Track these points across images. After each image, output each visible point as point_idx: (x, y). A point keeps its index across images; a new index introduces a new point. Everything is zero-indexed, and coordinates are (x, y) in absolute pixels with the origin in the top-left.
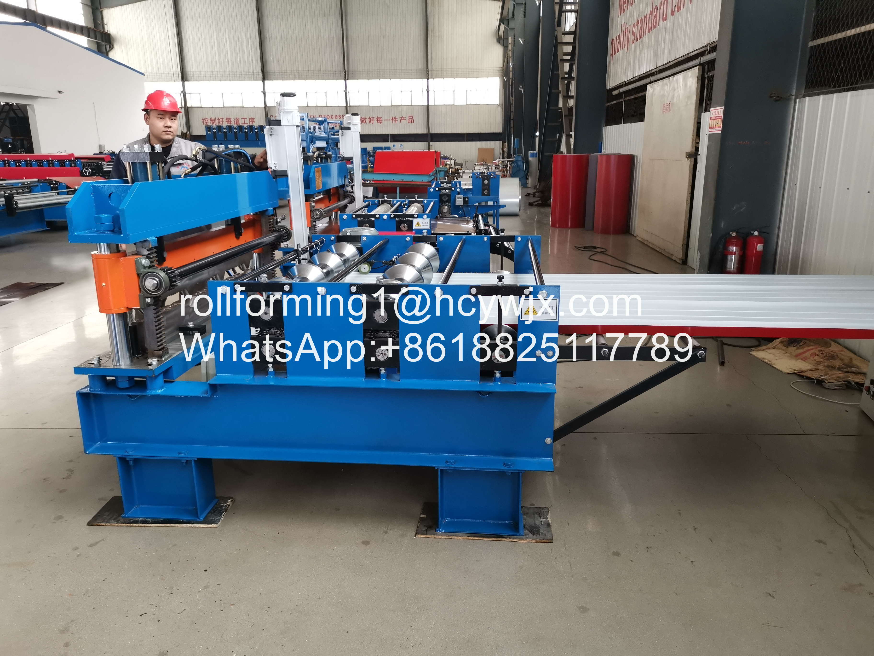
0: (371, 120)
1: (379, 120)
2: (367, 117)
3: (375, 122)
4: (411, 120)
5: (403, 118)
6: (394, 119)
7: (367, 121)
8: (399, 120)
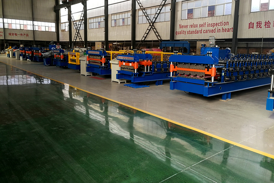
0: (13, 34)
1: (16, 35)
2: (11, 33)
3: (14, 35)
4: (27, 35)
5: (24, 34)
6: (21, 34)
7: (12, 34)
8: (23, 35)
